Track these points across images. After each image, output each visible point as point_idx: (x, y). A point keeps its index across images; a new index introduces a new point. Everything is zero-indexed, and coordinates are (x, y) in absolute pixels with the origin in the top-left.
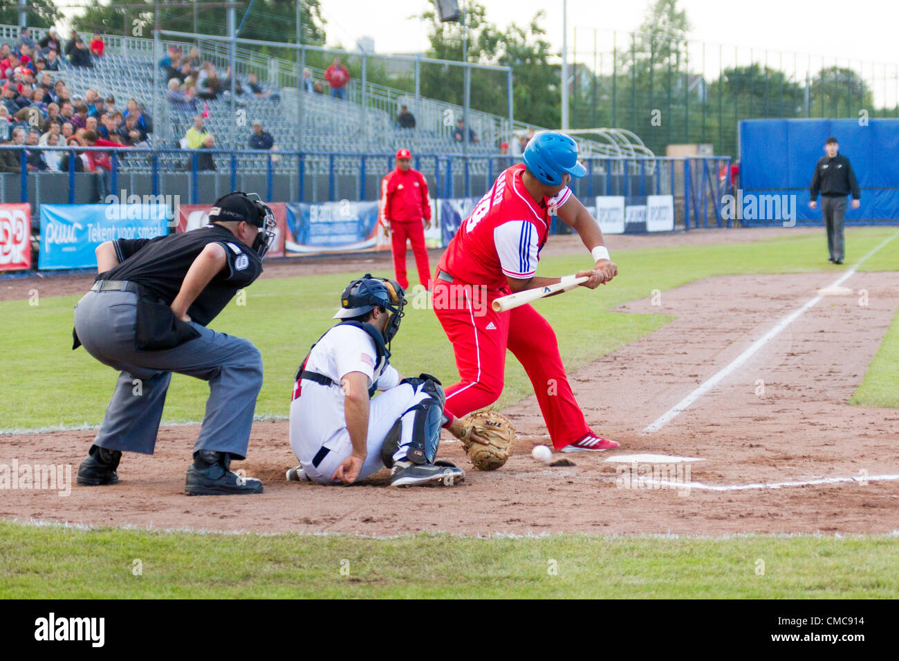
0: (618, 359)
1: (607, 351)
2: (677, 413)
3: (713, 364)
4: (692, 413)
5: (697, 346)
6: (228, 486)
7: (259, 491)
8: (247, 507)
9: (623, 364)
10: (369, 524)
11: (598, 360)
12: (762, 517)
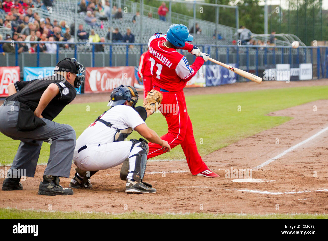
0: (259, 136)
1: (255, 133)
2: (273, 161)
3: (300, 138)
4: (280, 160)
5: (297, 131)
6: (55, 191)
7: (71, 194)
8: (64, 200)
9: (260, 139)
10: (114, 208)
11: (250, 137)
12: (288, 206)
